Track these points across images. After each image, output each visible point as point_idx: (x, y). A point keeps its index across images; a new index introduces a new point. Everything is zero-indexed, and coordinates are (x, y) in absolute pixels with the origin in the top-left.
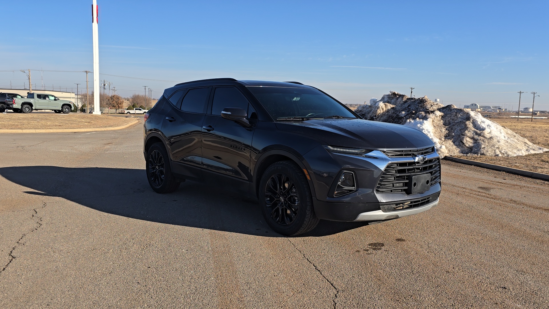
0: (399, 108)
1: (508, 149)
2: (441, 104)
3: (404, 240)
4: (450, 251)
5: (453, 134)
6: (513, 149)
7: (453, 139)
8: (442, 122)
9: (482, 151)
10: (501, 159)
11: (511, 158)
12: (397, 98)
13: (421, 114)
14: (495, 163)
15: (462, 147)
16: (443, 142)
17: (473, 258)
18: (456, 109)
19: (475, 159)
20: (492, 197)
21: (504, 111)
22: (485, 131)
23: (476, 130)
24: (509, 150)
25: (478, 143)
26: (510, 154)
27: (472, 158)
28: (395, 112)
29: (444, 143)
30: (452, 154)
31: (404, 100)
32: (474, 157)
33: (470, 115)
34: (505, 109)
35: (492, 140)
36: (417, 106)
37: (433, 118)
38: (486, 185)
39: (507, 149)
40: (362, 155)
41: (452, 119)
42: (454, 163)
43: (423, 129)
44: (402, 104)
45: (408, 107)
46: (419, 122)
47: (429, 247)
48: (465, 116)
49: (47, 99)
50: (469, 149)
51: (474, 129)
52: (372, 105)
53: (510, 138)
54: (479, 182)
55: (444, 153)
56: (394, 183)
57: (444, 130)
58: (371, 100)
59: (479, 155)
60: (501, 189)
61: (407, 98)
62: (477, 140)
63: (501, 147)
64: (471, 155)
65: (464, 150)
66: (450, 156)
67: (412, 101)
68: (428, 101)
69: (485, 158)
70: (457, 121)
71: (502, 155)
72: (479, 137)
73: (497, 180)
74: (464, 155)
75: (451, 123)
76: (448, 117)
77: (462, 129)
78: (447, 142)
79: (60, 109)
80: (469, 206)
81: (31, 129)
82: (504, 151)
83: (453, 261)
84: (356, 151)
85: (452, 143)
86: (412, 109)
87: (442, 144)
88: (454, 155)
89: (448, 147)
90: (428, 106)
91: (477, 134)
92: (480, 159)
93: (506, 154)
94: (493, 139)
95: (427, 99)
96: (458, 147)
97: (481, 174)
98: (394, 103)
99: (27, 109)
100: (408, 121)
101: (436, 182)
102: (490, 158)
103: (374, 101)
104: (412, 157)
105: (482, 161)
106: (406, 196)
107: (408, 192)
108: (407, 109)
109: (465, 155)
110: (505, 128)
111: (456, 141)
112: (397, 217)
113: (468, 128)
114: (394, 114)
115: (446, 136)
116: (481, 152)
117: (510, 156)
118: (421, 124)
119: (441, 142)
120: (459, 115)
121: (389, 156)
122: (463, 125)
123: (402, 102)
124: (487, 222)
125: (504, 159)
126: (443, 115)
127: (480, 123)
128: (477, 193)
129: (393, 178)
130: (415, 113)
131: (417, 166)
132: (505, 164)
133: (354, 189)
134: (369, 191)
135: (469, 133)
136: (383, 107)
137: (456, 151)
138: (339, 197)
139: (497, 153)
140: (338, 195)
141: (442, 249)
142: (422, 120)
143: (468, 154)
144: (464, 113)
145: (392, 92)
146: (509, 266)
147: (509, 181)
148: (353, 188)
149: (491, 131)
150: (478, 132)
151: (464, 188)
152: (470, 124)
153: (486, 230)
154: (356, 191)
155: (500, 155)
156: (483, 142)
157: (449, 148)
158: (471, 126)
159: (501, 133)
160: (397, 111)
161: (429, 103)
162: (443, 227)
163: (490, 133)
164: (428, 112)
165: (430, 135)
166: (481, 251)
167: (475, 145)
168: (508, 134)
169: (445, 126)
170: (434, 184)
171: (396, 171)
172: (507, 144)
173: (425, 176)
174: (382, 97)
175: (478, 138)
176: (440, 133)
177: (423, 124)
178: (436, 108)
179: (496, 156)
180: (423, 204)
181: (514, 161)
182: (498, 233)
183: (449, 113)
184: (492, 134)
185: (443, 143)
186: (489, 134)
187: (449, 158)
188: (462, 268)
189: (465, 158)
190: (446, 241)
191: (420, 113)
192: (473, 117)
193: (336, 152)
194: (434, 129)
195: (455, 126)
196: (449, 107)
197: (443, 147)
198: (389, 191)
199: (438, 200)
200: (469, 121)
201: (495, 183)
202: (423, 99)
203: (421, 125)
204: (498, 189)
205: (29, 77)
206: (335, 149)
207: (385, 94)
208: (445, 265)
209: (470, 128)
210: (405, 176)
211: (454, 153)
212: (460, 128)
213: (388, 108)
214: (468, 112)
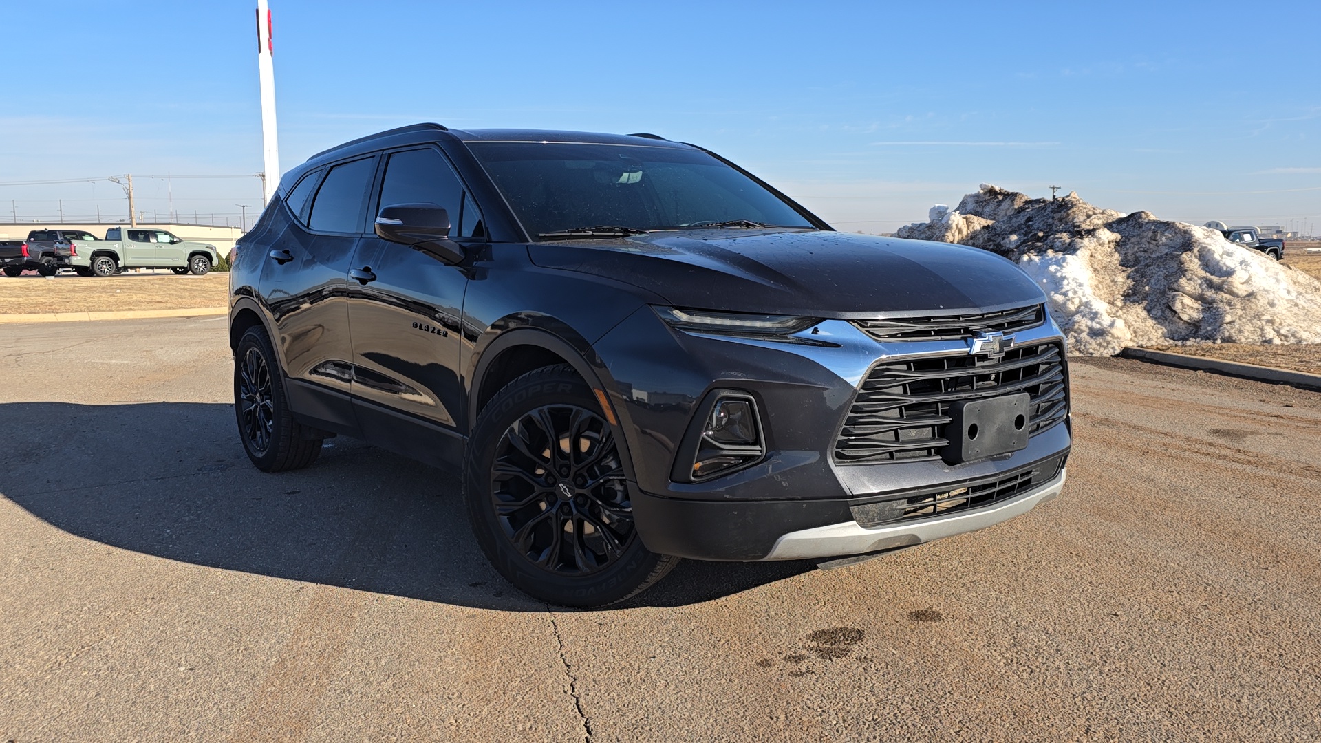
0: (1003, 227)
1: (1297, 323)
2: (1113, 212)
3: (935, 617)
4: (1088, 655)
5: (1147, 288)
6: (1312, 324)
7: (1145, 302)
8: (1117, 259)
9: (1227, 331)
10: (1279, 352)
11: (1307, 349)
12: (1000, 202)
13: (1058, 238)
14: (1262, 363)
15: (1172, 322)
16: (1117, 311)
17: (1167, 683)
18: (1154, 222)
19: (1207, 354)
20: (1250, 459)
21: (1291, 237)
22: (1234, 276)
23: (1208, 274)
24: (1302, 325)
25: (1214, 311)
26: (1304, 337)
27: (1198, 352)
28: (993, 239)
29: (1120, 313)
30: (1142, 341)
31: (1016, 207)
32: (1203, 349)
33: (1192, 236)
34: (1294, 233)
35: (1253, 300)
36: (1050, 220)
37: (1090, 248)
38: (1232, 425)
39: (1295, 324)
40: (786, 338)
41: (1142, 249)
42: (1147, 365)
43: (1065, 278)
44: (1010, 215)
45: (1025, 224)
46: (1054, 260)
47: (1017, 642)
48: (1179, 241)
49: (153, 240)
50: (1191, 328)
51: (1203, 274)
52: (935, 221)
53: (1305, 294)
54: (1212, 416)
55: (1122, 340)
56: (901, 429)
57: (1121, 278)
58: (932, 211)
59: (1219, 341)
60: (1276, 434)
61: (1024, 199)
62: (1211, 304)
63: (1277, 320)
64: (1196, 344)
65: (1177, 330)
66: (1138, 347)
67: (1038, 206)
68: (1080, 205)
69: (1236, 350)
70: (1158, 254)
71: (1281, 340)
72: (1217, 293)
73: (1267, 408)
74: (1176, 342)
75: (1140, 259)
76: (1132, 243)
77: (1171, 276)
78: (1129, 309)
79: (186, 264)
80: (1174, 488)
81: (81, 311)
82: (1288, 331)
83: (1089, 698)
84: (768, 324)
85: (1144, 313)
86: (1038, 228)
87: (1117, 317)
88: (1149, 345)
89: (1134, 323)
90: (1080, 217)
91: (1211, 285)
92: (1221, 352)
93: (1292, 338)
94: (1255, 298)
95: (1078, 200)
96: (1159, 323)
97: (1221, 394)
98: (990, 215)
99: (104, 266)
100: (1025, 258)
101: (1054, 421)
102: (1247, 350)
103: (940, 212)
104: (962, 338)
105: (1224, 359)
106: (947, 471)
107: (951, 457)
108: (1023, 229)
109: (1180, 343)
110: (1290, 268)
111: (1154, 307)
112: (914, 541)
113: (1186, 270)
114: (991, 243)
115: (1128, 293)
116: (1223, 333)
117: (1305, 343)
118: (1057, 266)
119: (1114, 310)
120: (1164, 239)
121: (879, 336)
122: (1174, 265)
123: (1010, 212)
124: (1226, 543)
125: (1288, 351)
126: (1118, 240)
127: (1221, 256)
128: (1204, 449)
129: (896, 413)
130: (1043, 236)
131: (979, 368)
132: (1290, 365)
133: (759, 453)
134: (814, 457)
135: (1189, 284)
136: (959, 226)
137: (1156, 334)
138: (707, 481)
139: (1267, 336)
140: (705, 473)
141: (1060, 648)
142: (1061, 253)
143: (1187, 340)
144: (1177, 231)
145: (985, 186)
146: (1294, 719)
147: (1303, 411)
148: (754, 450)
149: (1250, 277)
150: (1215, 279)
151: (1166, 435)
152: (1191, 261)
153: (1221, 570)
154: (766, 459)
155: (1277, 341)
156: (1228, 308)
157: (1135, 327)
158: (1196, 267)
159: (1278, 281)
160: (999, 234)
161: (1080, 208)
162: (1082, 565)
163: (1248, 282)
164: (1077, 233)
165: (1083, 292)
166: (1196, 654)
167: (1206, 315)
168: (1299, 283)
169: (1124, 268)
170: (1048, 427)
171: (904, 386)
172: (1295, 310)
173: (1009, 402)
174: (961, 200)
175: (1215, 296)
176: (1110, 286)
177: (1064, 264)
178: (1100, 222)
179: (1265, 344)
180: (1006, 493)
181: (1316, 355)
182: (1262, 583)
183: (1134, 234)
184: (1254, 284)
185: (1118, 314)
186: (1245, 286)
187: (1133, 354)
188: (1121, 730)
189: (1180, 351)
190: (1082, 614)
191: (1057, 236)
192: (1201, 241)
193: (699, 330)
194: (1094, 277)
195: (1152, 268)
196: (1134, 218)
197: (1120, 323)
198: (883, 456)
199: (1060, 480)
200: (1190, 254)
201: (1259, 417)
202: (1066, 199)
203: (1059, 268)
204: (1268, 434)
205: (130, 192)
206: (697, 319)
207: (969, 193)
208: (1060, 716)
209: (1191, 270)
210: (936, 403)
211: (1149, 340)
212: (1165, 271)
213: (975, 229)
214: (1185, 229)
